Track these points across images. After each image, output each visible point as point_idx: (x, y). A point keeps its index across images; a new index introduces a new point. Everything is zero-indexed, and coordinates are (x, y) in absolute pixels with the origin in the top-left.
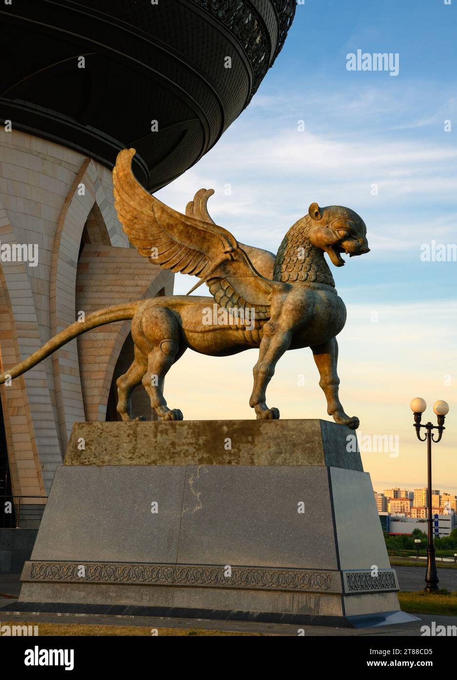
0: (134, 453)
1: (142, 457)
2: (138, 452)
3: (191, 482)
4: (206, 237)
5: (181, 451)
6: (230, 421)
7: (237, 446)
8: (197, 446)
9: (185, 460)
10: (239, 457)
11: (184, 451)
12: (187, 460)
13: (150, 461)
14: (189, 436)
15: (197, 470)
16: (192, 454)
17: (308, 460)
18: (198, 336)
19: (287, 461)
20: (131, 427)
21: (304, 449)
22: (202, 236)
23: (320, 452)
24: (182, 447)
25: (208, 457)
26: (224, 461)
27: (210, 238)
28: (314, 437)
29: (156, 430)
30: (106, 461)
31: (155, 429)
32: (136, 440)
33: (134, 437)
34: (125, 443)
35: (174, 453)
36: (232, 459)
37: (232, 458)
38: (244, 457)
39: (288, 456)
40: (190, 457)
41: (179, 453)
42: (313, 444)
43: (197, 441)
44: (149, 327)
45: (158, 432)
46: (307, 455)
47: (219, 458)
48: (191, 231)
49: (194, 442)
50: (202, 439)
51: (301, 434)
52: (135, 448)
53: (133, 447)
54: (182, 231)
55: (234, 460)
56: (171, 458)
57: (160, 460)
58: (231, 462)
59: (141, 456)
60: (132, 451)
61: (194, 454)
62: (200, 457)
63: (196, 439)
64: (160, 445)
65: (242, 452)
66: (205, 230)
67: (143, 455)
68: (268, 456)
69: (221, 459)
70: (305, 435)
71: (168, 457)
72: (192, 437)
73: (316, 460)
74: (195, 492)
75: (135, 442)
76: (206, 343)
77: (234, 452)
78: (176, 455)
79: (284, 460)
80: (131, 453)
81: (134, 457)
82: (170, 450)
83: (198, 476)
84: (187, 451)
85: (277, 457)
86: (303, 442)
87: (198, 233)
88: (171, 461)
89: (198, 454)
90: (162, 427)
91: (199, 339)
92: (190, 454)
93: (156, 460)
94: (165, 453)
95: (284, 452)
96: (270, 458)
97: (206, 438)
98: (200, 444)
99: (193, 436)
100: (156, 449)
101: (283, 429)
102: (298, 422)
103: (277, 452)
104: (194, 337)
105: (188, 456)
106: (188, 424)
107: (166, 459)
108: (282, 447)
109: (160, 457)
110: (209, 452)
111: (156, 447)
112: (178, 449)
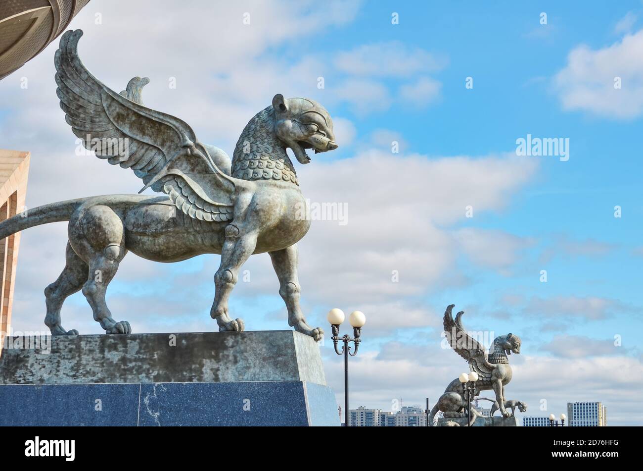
0: (77, 371)
1: (88, 375)
2: (83, 369)
3: (147, 401)
4: (161, 129)
5: (133, 367)
6: (190, 334)
7: (198, 361)
8: (152, 362)
9: (138, 377)
10: (202, 373)
11: (136, 368)
12: (140, 378)
13: (97, 379)
14: (143, 351)
15: (153, 388)
16: (146, 371)
17: (280, 374)
18: (148, 240)
19: (257, 377)
20: (74, 342)
21: (276, 363)
22: (156, 128)
23: (293, 366)
24: (134, 364)
25: (165, 374)
26: (183, 378)
27: (165, 130)
28: (287, 349)
29: (103, 344)
30: (45, 379)
31: (101, 344)
32: (79, 356)
33: (77, 352)
34: (67, 359)
35: (124, 370)
36: (194, 376)
37: (194, 374)
38: (206, 373)
39: (258, 371)
40: (144, 375)
41: (130, 370)
42: (286, 357)
43: (151, 356)
44: (91, 230)
45: (106, 347)
46: (279, 369)
47: (178, 374)
48: (144, 122)
49: (148, 357)
50: (157, 354)
51: (271, 347)
52: (78, 364)
53: (76, 364)
54: (134, 121)
55: (195, 376)
56: (121, 375)
57: (108, 378)
58: (193, 379)
59: (87, 373)
60: (76, 368)
61: (148, 370)
62: (156, 374)
63: (150, 354)
64: (108, 361)
65: (204, 368)
66: (160, 121)
67: (88, 372)
68: (235, 371)
69: (180, 376)
70: (276, 348)
71: (118, 375)
72: (145, 352)
73: (290, 374)
74: (152, 412)
75: (77, 358)
76: (157, 247)
77: (195, 367)
78: (128, 372)
79: (252, 376)
80: (74, 371)
81: (77, 374)
82: (120, 366)
83: (155, 395)
84: (140, 367)
85: (245, 372)
86: (274, 356)
87: (151, 125)
88: (121, 378)
89: (153, 371)
90: (111, 342)
91: (149, 242)
92: (144, 371)
93: (104, 378)
94: (114, 370)
95: (253, 366)
96: (237, 374)
97: (162, 353)
98: (155, 359)
99: (147, 350)
100: (103, 366)
101: (252, 342)
102: (268, 334)
103: (244, 367)
104: (142, 240)
105: (141, 374)
106: (141, 337)
107: (115, 376)
108: (250, 361)
109: (108, 375)
110: (166, 368)
111: (103, 363)
112: (130, 365)
